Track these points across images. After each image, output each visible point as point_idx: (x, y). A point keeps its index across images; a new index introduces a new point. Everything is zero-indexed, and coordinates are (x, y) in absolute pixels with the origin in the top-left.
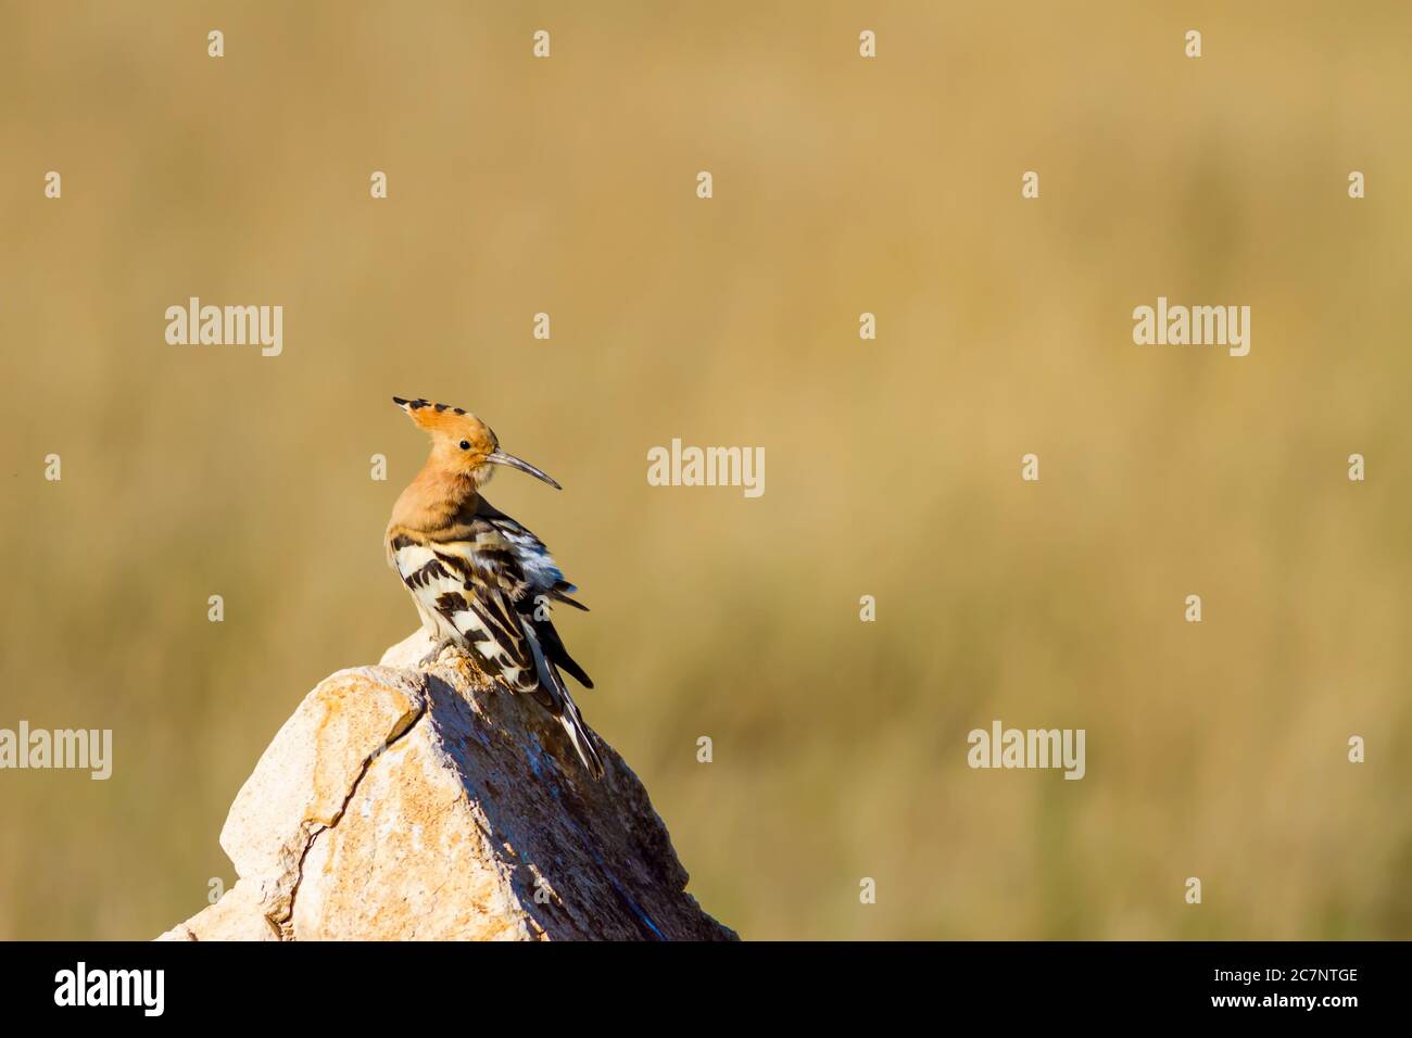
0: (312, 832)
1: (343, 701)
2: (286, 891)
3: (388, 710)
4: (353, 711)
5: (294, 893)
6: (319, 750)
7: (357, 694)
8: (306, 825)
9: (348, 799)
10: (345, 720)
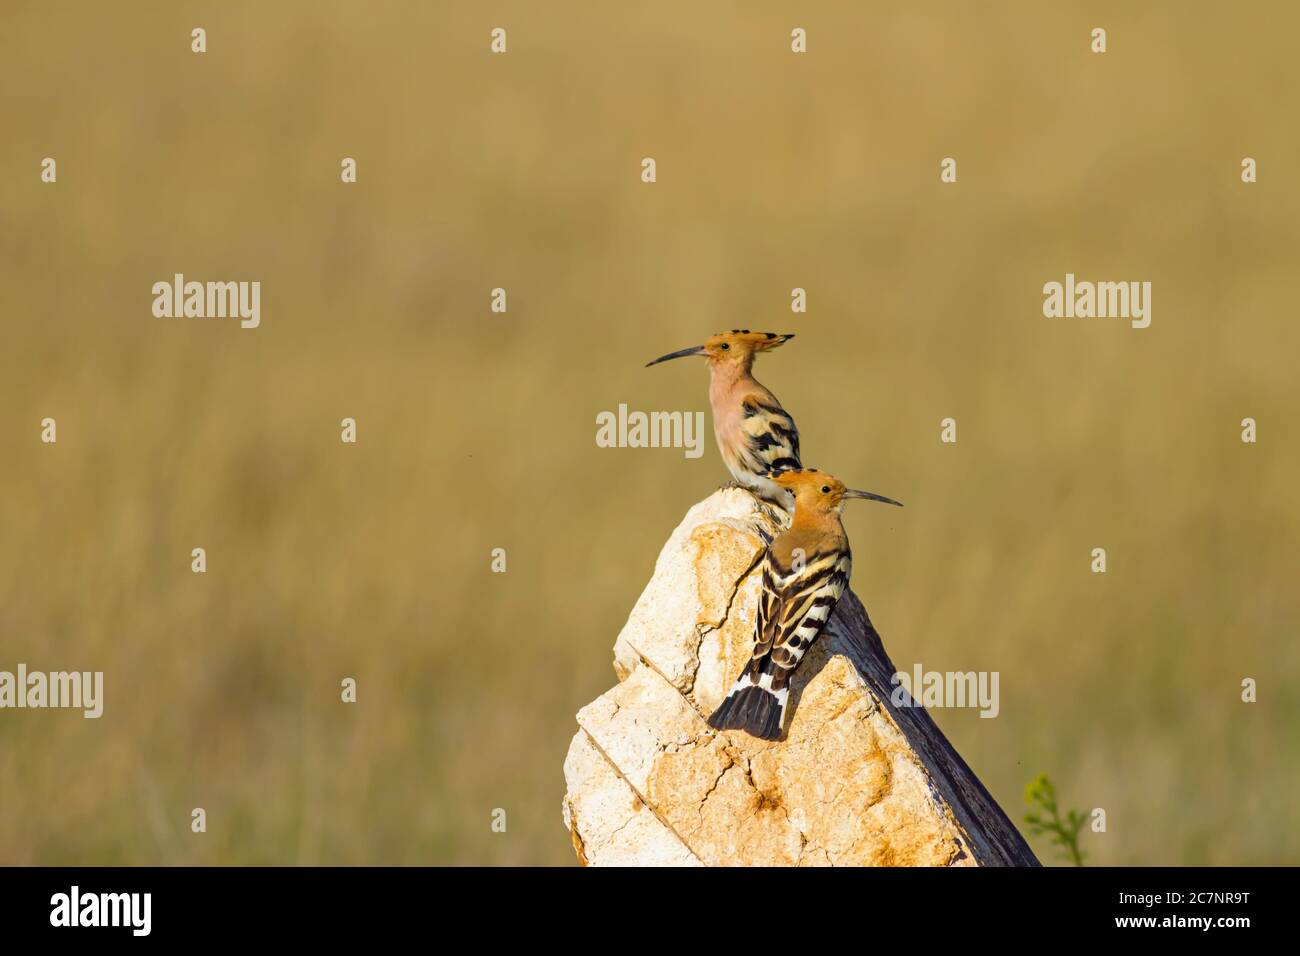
0: (703, 631)
1: (712, 541)
2: (690, 672)
3: (747, 548)
4: (722, 548)
5: (695, 674)
6: (699, 575)
7: (722, 536)
8: (699, 626)
9: (728, 608)
10: (716, 554)
